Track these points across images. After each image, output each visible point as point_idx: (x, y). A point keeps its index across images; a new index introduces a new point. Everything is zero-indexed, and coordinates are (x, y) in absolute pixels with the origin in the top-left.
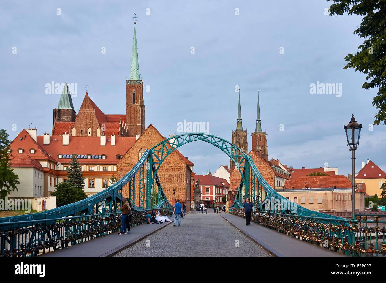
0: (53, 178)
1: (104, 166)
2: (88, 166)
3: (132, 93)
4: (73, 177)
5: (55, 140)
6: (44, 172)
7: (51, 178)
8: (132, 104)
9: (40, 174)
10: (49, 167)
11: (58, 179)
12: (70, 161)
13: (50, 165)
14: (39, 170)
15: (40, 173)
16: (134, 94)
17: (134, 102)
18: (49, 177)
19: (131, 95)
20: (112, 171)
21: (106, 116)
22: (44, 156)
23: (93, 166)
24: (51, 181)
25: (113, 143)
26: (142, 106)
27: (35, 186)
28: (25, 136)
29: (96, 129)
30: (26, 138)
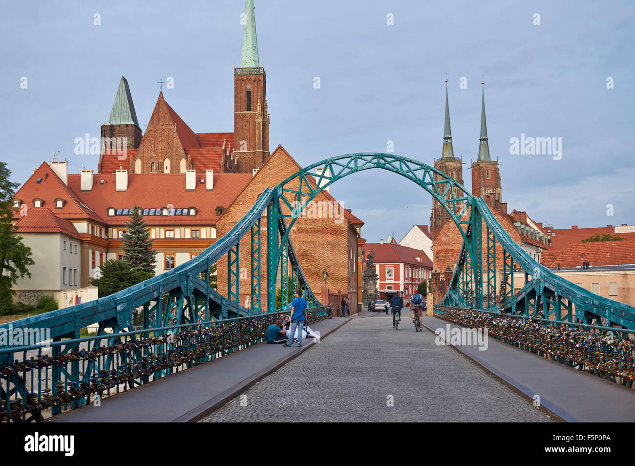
0: (97, 254)
1: (194, 228)
2: (162, 230)
3: (245, 92)
4: (134, 251)
5: (102, 181)
6: (82, 242)
7: (93, 253)
8: (245, 112)
9: (73, 246)
10: (90, 233)
11: (108, 254)
12: (129, 220)
13: (93, 228)
14: (71, 237)
15: (74, 243)
16: (249, 93)
17: (249, 109)
18: (90, 252)
19: (244, 95)
20: (208, 237)
21: (198, 135)
22: (80, 212)
23: (172, 229)
24: (94, 258)
25: (210, 185)
26: (265, 115)
27: (64, 268)
28: (47, 176)
29: (179, 161)
30: (48, 178)
